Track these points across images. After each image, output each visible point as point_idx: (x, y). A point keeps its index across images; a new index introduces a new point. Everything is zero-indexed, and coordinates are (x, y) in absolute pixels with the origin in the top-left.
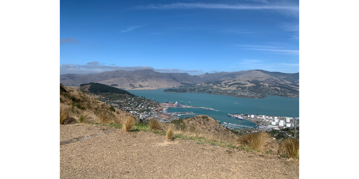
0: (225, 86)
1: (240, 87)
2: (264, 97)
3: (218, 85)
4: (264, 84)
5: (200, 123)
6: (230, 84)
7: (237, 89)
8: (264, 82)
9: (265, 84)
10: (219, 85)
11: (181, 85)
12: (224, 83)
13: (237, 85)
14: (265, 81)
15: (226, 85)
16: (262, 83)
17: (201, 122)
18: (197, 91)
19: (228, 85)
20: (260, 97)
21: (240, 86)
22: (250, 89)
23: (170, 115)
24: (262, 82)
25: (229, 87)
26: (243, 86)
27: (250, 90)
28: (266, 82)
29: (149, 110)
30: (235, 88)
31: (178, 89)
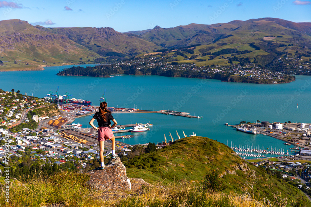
0: (203, 58)
1: (236, 59)
2: (289, 79)
3: (186, 54)
4: (286, 51)
5: (200, 159)
6: (212, 51)
7: (229, 64)
8: (286, 46)
9: (289, 51)
10: (189, 56)
11: (99, 57)
12: (200, 51)
13: (229, 55)
14: (287, 44)
15: (204, 55)
16: (281, 49)
17: (202, 156)
18: (140, 70)
19: (209, 54)
20: (282, 81)
21: (236, 56)
22: (259, 64)
23: (88, 134)
24: (282, 45)
25: (212, 58)
26: (242, 56)
27: (259, 66)
28: (289, 45)
29: (33, 125)
30: (226, 61)
31: (95, 68)
